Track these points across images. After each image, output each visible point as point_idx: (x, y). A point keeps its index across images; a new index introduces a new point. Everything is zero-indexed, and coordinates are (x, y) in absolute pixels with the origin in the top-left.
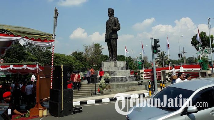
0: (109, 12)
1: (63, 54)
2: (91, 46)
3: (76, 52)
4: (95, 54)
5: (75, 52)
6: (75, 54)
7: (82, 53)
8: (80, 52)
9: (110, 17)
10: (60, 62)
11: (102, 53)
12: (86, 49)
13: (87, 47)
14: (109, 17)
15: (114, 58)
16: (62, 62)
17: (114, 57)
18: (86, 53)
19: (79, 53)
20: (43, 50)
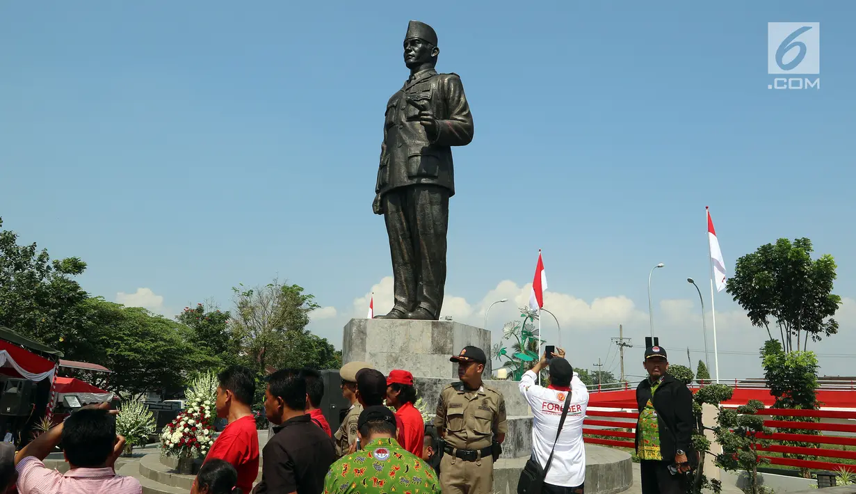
0: (409, 42)
1: (139, 310)
2: (266, 293)
3: (200, 310)
4: (280, 329)
5: (194, 307)
6: (194, 315)
7: (227, 316)
8: (219, 313)
9: (414, 67)
10: (121, 339)
11: (306, 328)
12: (243, 305)
13: (249, 293)
14: (408, 71)
15: (424, 305)
16: (131, 340)
17: (426, 299)
18: (242, 322)
19: (211, 315)
20: (43, 275)
